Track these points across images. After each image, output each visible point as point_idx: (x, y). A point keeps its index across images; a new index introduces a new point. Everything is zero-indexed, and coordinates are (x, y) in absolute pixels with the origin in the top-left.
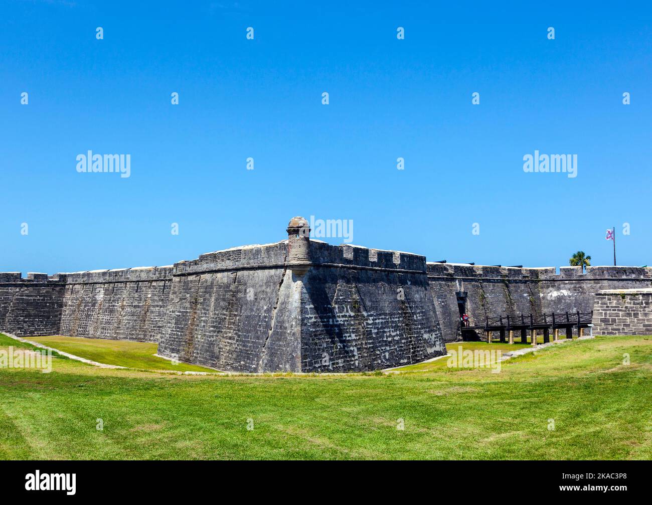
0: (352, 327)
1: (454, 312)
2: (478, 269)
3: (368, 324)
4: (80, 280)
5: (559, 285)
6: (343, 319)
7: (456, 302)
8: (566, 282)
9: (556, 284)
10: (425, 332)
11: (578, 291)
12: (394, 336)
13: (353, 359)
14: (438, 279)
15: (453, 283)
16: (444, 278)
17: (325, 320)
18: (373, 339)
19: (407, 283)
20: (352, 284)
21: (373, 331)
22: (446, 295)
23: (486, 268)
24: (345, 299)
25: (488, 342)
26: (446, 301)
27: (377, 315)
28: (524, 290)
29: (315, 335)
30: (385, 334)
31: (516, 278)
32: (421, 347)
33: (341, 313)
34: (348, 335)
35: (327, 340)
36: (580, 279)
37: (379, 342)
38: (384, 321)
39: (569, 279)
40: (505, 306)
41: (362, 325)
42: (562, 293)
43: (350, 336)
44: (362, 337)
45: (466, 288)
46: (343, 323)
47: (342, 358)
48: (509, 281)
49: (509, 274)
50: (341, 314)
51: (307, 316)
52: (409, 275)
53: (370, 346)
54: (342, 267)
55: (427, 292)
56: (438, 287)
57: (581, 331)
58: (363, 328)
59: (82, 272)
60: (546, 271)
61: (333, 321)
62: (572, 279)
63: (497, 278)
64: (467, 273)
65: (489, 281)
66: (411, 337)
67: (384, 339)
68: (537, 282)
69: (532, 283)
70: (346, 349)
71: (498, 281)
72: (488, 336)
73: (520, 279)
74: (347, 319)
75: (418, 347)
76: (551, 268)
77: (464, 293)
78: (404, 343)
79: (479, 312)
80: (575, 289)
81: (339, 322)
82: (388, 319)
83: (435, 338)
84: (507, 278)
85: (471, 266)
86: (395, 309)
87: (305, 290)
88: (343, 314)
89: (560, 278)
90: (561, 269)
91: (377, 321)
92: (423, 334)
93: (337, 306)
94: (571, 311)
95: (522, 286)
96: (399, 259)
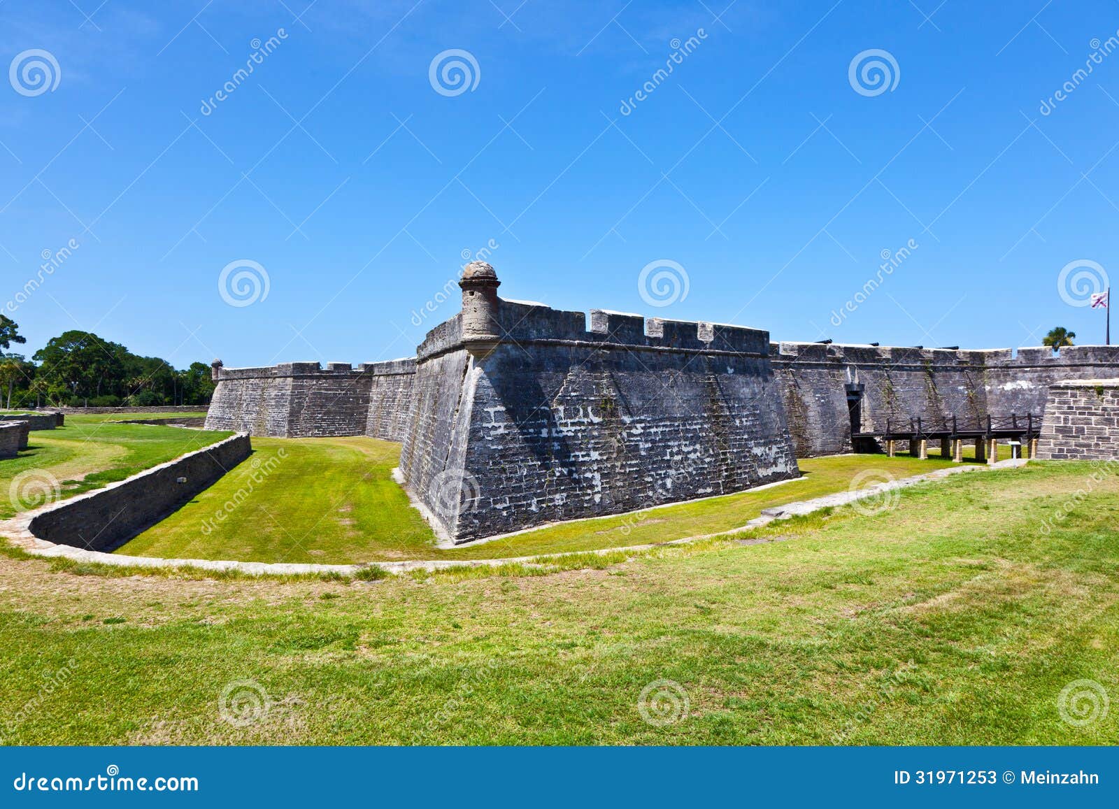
0: (593, 441)
1: (840, 412)
2: (884, 351)
3: (630, 435)
4: (384, 371)
5: (1016, 374)
6: (573, 429)
7: (845, 399)
8: (1026, 369)
9: (1010, 373)
10: (758, 445)
11: (1044, 383)
12: (689, 453)
13: (589, 491)
14: (817, 366)
15: (842, 372)
16: (826, 365)
17: (531, 430)
18: (641, 457)
19: (726, 371)
20: (602, 373)
21: (641, 446)
22: (828, 389)
23: (897, 350)
24: (582, 395)
25: (889, 456)
26: (828, 397)
27: (654, 420)
28: (958, 381)
29: (502, 457)
30: (668, 451)
31: (947, 364)
32: (746, 468)
33: (571, 418)
34: (583, 453)
35: (531, 463)
36: (1049, 364)
37: (654, 463)
38: (667, 429)
39: (1031, 365)
40: (926, 403)
41: (619, 437)
42: (1019, 385)
43: (588, 455)
44: (615, 455)
45: (861, 378)
46: (573, 434)
47: (563, 491)
48: (935, 369)
49: (935, 358)
50: (569, 421)
51: (485, 425)
52: (732, 360)
53: (632, 469)
54: (580, 345)
55: (766, 384)
56: (817, 377)
57: (1033, 443)
58: (619, 441)
59: (385, 362)
60: (996, 354)
61: (550, 432)
62: (1035, 365)
63: (915, 365)
64: (866, 357)
65: (900, 368)
66: (724, 454)
67: (665, 458)
68: (981, 369)
69: (973, 371)
70: (575, 476)
71: (916, 369)
72: (889, 446)
73: (954, 365)
74: (583, 428)
75: (740, 468)
76: (1005, 349)
77: (859, 385)
78: (709, 463)
79: (883, 412)
80: (1040, 379)
81: (565, 434)
82: (678, 426)
83: (777, 453)
84: (932, 364)
85: (873, 347)
86: (696, 409)
87: (486, 383)
88: (577, 420)
89: (1018, 364)
90: (1019, 351)
91: (653, 430)
92: (751, 448)
93: (561, 408)
94: (1032, 410)
95: (957, 376)
96: (711, 334)
